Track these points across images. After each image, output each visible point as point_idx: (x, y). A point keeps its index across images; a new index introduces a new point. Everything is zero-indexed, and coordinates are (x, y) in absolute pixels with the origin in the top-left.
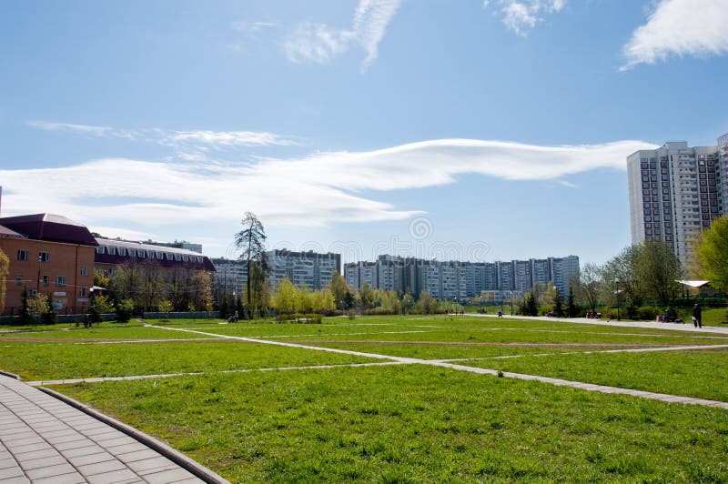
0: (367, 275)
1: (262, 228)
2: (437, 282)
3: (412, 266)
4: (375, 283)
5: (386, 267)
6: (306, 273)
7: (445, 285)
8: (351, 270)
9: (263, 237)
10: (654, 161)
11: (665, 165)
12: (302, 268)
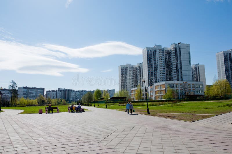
0: (53, 94)
1: (16, 84)
2: (74, 96)
3: (67, 92)
4: (56, 97)
5: (59, 92)
6: (33, 94)
7: (76, 97)
8: (49, 93)
9: (16, 87)
10: (124, 68)
11: (126, 69)
12: (32, 92)
